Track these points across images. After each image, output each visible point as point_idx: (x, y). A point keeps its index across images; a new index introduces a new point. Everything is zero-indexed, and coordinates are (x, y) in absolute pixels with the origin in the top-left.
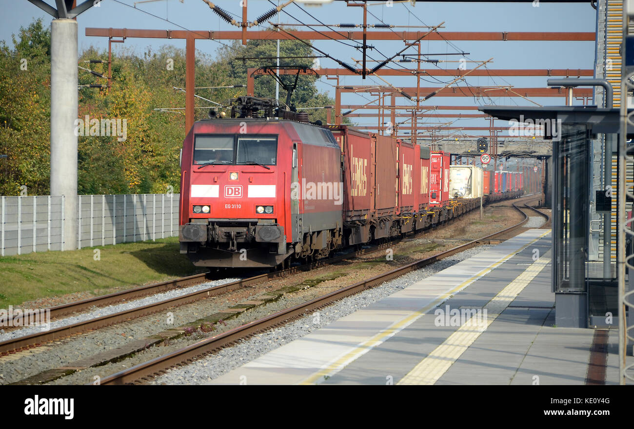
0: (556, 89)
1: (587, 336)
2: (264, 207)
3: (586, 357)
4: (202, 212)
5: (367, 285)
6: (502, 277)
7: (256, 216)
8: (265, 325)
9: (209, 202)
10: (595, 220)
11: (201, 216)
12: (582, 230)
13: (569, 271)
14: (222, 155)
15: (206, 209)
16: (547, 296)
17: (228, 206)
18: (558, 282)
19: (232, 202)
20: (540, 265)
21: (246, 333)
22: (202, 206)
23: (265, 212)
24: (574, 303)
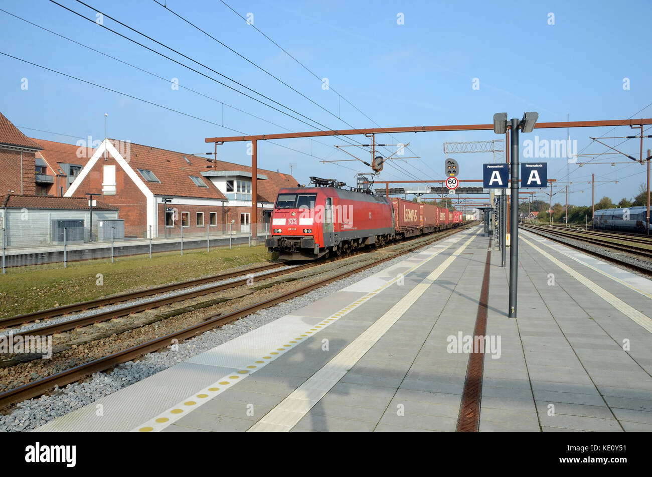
0: (484, 205)
1: (489, 238)
2: (308, 229)
3: (489, 241)
4: (278, 232)
5: (459, 231)
6: (477, 230)
7: (304, 234)
8: (445, 237)
9: (281, 227)
10: (490, 222)
11: (278, 234)
12: (488, 224)
13: (486, 229)
14: (290, 203)
15: (280, 231)
16: (484, 233)
17: (290, 229)
18: (485, 231)
19: (292, 227)
20: (483, 229)
21: (443, 238)
22: (278, 229)
23: (308, 232)
24: (487, 234)
